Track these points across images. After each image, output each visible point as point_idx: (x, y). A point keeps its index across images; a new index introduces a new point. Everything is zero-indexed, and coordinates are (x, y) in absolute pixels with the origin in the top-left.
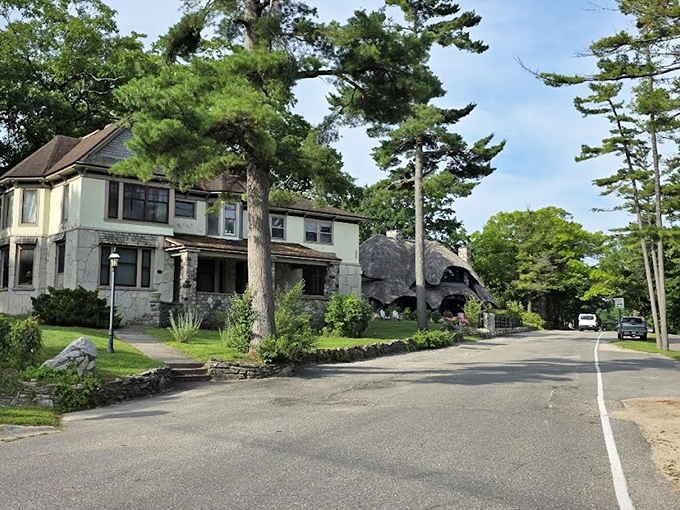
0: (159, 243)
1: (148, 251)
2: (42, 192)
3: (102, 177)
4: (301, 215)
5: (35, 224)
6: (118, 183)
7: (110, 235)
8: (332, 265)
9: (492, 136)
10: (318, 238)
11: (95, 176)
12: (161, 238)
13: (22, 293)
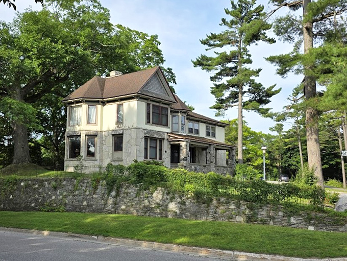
0: (166, 136)
1: (161, 140)
2: (99, 107)
3: (144, 100)
4: (205, 122)
5: (96, 124)
6: (150, 104)
7: (149, 131)
8: (233, 150)
9: (275, 85)
10: (211, 134)
11: (142, 100)
12: (166, 134)
13: (89, 161)
